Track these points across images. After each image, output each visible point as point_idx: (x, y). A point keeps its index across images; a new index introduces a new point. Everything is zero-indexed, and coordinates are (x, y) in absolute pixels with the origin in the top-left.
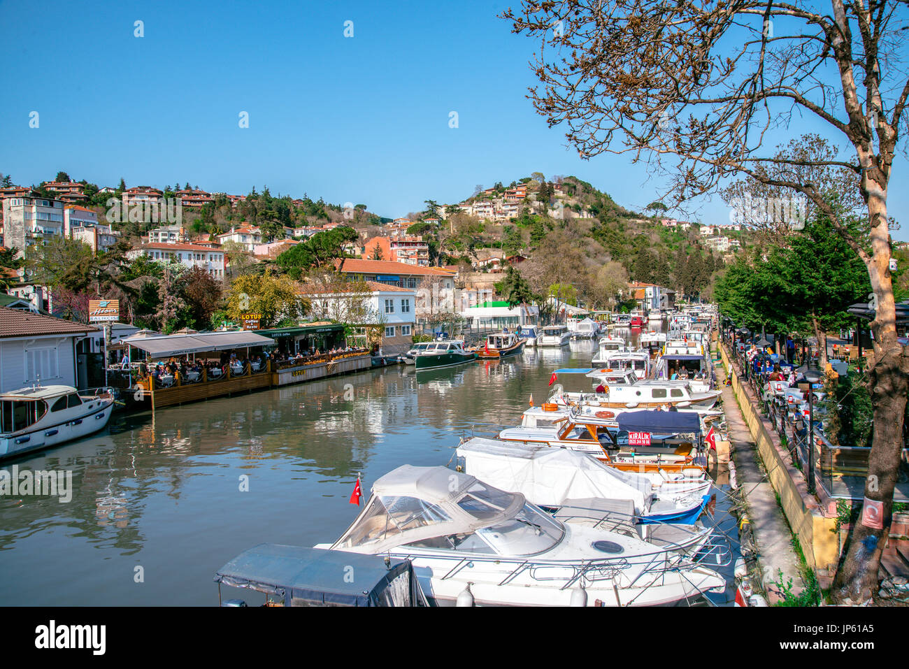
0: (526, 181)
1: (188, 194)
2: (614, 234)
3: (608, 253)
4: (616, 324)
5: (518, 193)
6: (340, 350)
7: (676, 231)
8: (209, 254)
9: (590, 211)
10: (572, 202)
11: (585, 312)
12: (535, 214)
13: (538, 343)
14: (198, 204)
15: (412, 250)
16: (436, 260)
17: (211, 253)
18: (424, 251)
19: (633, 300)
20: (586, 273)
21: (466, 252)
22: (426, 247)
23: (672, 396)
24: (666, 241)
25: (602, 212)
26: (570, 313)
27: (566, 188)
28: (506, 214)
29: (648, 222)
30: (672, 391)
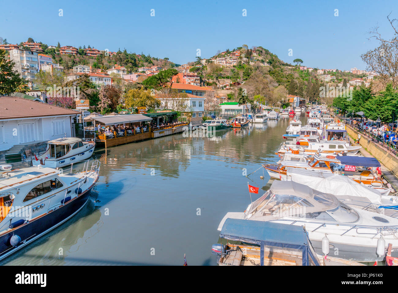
0: (240, 48)
1: (90, 51)
2: (279, 73)
3: (276, 82)
4: (283, 113)
5: (236, 54)
6: (176, 123)
7: (306, 72)
8: (105, 78)
9: (268, 63)
10: (260, 58)
11: (269, 108)
12: (244, 64)
13: (253, 122)
14: (94, 55)
15: (193, 79)
16: (202, 83)
17: (106, 78)
18: (198, 80)
19: (288, 103)
20: (269, 90)
21: (215, 80)
22: (199, 78)
23: (338, 148)
24: (301, 76)
25: (273, 63)
26: (263, 108)
27: (258, 52)
28: (231, 64)
29: (294, 68)
30: (339, 146)
